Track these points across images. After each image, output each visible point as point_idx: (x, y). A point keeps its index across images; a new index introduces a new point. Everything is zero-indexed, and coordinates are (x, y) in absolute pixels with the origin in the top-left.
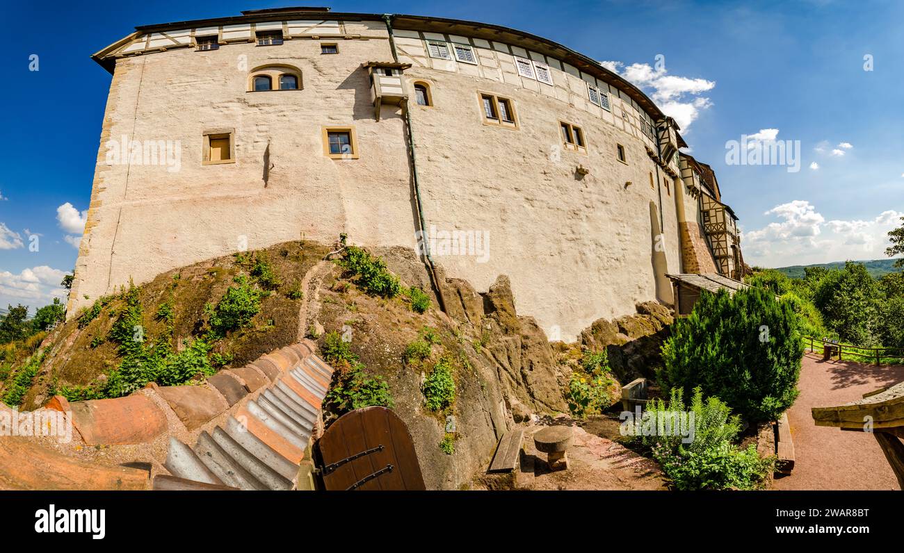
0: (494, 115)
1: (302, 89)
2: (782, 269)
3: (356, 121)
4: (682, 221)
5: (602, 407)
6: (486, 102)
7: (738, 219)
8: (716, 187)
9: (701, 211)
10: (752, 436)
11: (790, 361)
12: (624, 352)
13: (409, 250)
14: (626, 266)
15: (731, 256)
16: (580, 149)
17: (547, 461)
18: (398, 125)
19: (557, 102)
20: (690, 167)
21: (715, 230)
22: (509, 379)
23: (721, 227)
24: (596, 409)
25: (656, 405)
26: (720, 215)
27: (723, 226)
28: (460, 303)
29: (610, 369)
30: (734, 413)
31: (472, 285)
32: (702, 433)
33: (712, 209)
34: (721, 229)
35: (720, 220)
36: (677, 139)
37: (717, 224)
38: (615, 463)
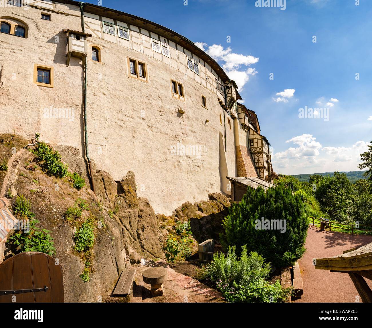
0: (135, 72)
1: (27, 38)
2: (296, 176)
3: (55, 64)
4: (237, 145)
5: (186, 256)
6: (132, 63)
7: (270, 145)
8: (258, 125)
9: (249, 139)
10: (278, 275)
11: (300, 231)
12: (200, 223)
13: (76, 149)
14: (203, 171)
15: (265, 167)
16: (181, 98)
17: (150, 290)
18: (79, 70)
19: (171, 68)
20: (243, 112)
21: (256, 151)
22: (129, 236)
23: (260, 149)
24: (182, 257)
25: (219, 256)
26: (260, 142)
27: (261, 149)
28: (103, 186)
29: (192, 233)
30: (267, 261)
31: (112, 176)
32: (248, 273)
33: (255, 138)
34: (260, 151)
35: (260, 145)
36: (236, 94)
37: (258, 147)
38: (194, 291)
